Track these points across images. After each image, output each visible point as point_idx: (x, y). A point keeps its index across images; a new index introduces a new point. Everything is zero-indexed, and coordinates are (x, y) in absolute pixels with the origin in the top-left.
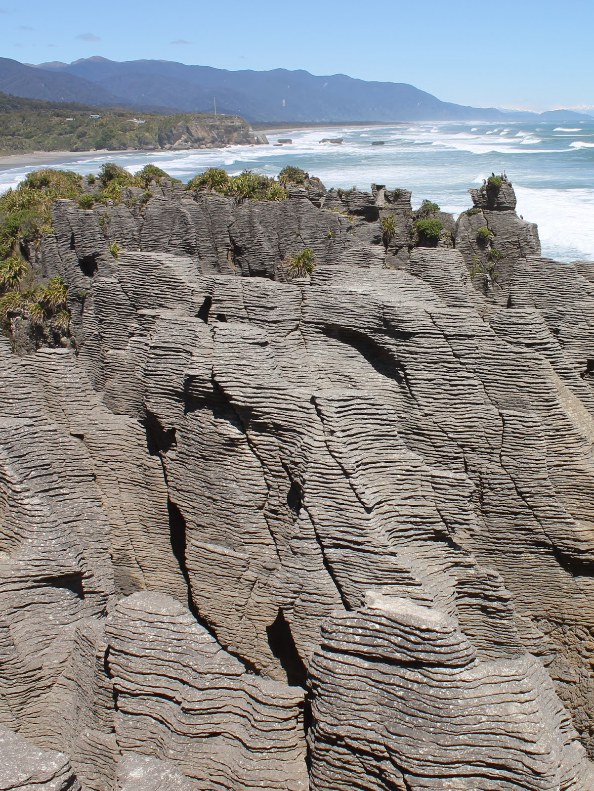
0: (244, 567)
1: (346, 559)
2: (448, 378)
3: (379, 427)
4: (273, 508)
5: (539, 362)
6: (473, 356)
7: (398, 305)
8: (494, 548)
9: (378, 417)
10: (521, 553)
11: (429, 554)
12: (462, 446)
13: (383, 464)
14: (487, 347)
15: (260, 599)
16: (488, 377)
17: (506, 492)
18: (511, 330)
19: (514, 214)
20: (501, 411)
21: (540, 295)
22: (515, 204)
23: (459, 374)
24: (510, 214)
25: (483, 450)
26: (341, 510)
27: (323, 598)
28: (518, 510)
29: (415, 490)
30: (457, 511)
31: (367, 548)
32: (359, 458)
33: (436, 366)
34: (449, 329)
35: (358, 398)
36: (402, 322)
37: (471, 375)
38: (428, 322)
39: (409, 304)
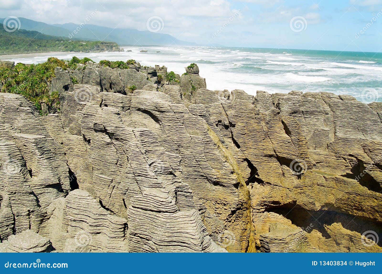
0: (111, 182)
1: (142, 180)
2: (175, 125)
3: (153, 140)
4: (120, 164)
5: (203, 121)
6: (182, 118)
7: (160, 102)
8: (188, 177)
9: (152, 137)
10: (196, 179)
11: (167, 179)
12: (179, 146)
13: (154, 151)
14: (186, 116)
15: (116, 192)
16: (187, 125)
17: (192, 160)
18: (195, 111)
19: (199, 75)
20: (191, 135)
21: (204, 100)
22: (199, 72)
23: (178, 124)
24: (197, 75)
25: (185, 147)
26: (141, 165)
27: (135, 192)
28: (195, 166)
29: (163, 159)
30: (176, 165)
31: (148, 177)
32: (146, 149)
33: (171, 121)
34: (175, 110)
35: (147, 131)
36: (161, 108)
37: (182, 124)
38: (169, 108)
39: (163, 102)
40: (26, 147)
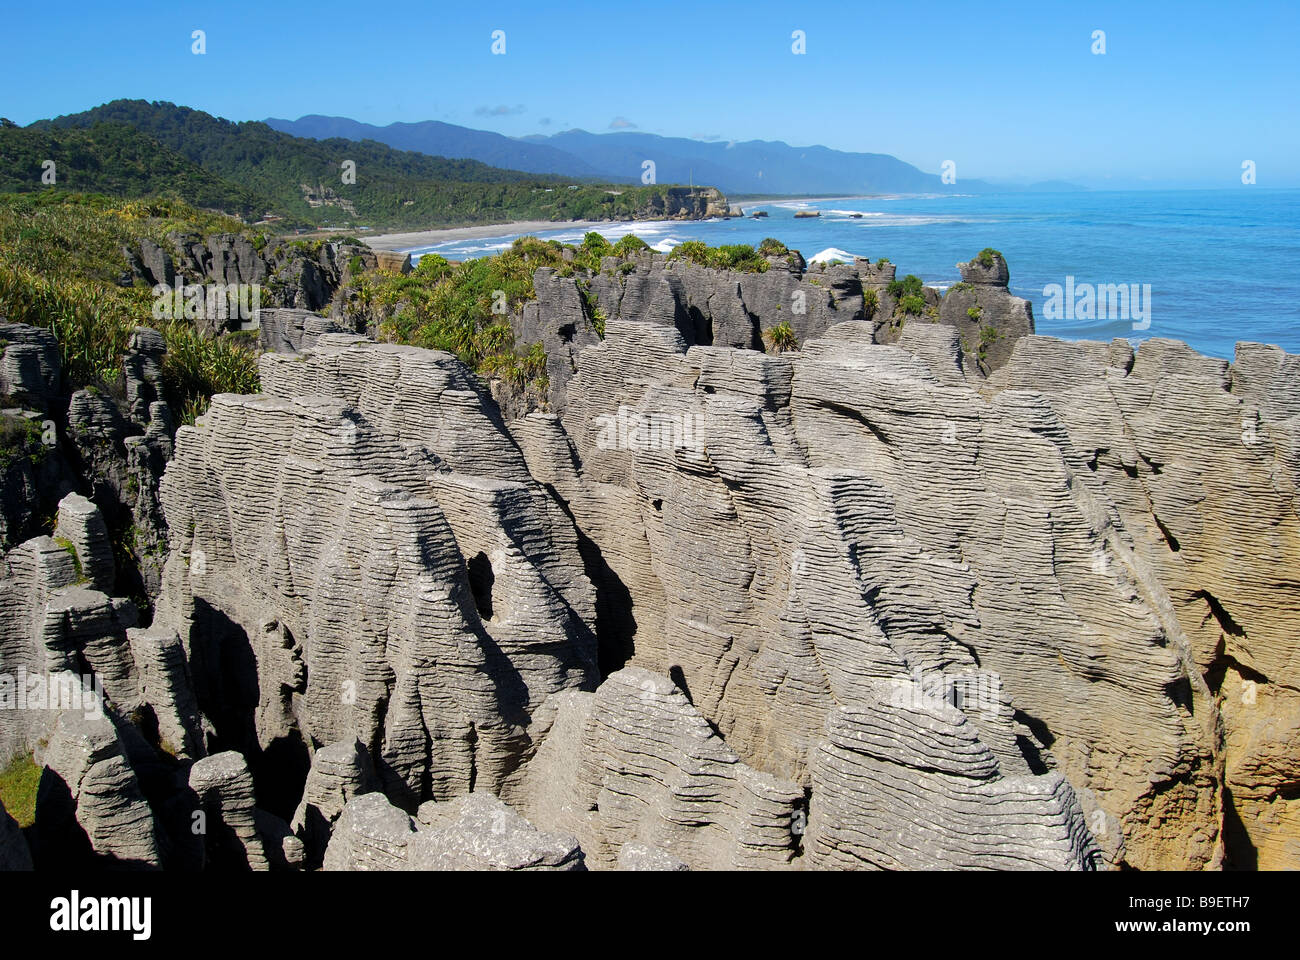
0: (725, 646)
1: (836, 646)
2: (947, 461)
3: (875, 509)
4: (761, 587)
5: (1050, 449)
6: (975, 439)
7: (895, 382)
8: (990, 646)
9: (876, 499)
10: (1021, 653)
11: (924, 648)
12: (959, 534)
13: (877, 549)
14: (989, 430)
15: (740, 681)
16: (990, 462)
17: (1007, 586)
18: (1014, 413)
19: (1008, 291)
20: (1003, 499)
21: (1043, 376)
22: (1009, 280)
23: (958, 458)
24: (1003, 291)
25: (981, 539)
26: (834, 594)
27: (808, 686)
28: (1019, 607)
29: (912, 579)
30: (958, 603)
31: (858, 637)
32: (853, 541)
33: (935, 448)
34: (950, 410)
35: (856, 478)
36: (900, 400)
37: (973, 459)
38: (927, 401)
39: (906, 381)
40: (468, 518)
